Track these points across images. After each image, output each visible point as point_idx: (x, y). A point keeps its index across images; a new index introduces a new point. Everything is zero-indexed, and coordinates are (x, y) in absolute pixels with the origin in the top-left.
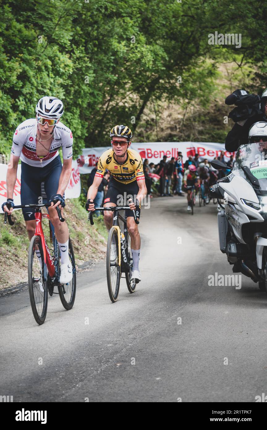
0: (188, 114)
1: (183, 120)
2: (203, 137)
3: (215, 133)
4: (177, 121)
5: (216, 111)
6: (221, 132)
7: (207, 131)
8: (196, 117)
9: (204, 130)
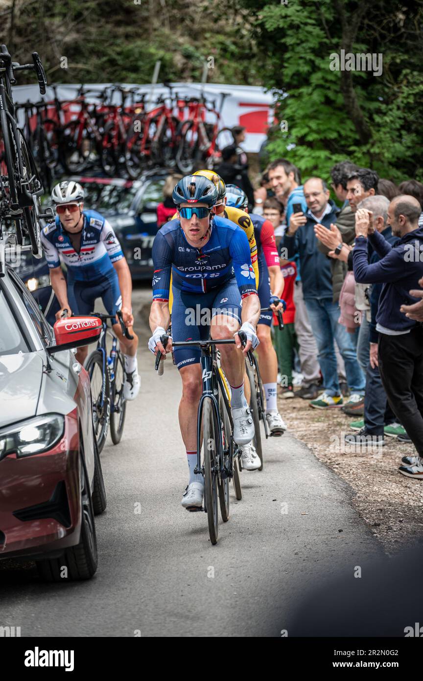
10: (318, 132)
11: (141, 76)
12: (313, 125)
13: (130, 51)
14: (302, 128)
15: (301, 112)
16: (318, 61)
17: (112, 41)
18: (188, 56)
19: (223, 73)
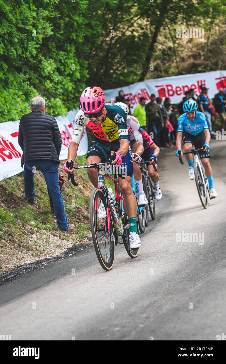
0: (213, 36)
1: (207, 45)
8: (222, 39)
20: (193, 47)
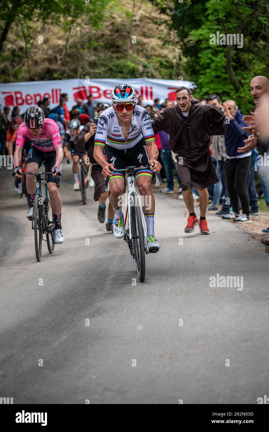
0: (73, 38)
1: (66, 49)
2: (97, 71)
3: (113, 64)
4: (57, 49)
5: (113, 33)
6: (121, 62)
7: (101, 62)
8: (84, 43)
9: (97, 61)
10: (214, 89)
11: (124, 75)
12: (212, 86)
13: (118, 64)
14: (207, 88)
15: (206, 81)
16: (214, 58)
17: (110, 60)
18: (145, 67)
19: (160, 74)
20: (48, 49)
